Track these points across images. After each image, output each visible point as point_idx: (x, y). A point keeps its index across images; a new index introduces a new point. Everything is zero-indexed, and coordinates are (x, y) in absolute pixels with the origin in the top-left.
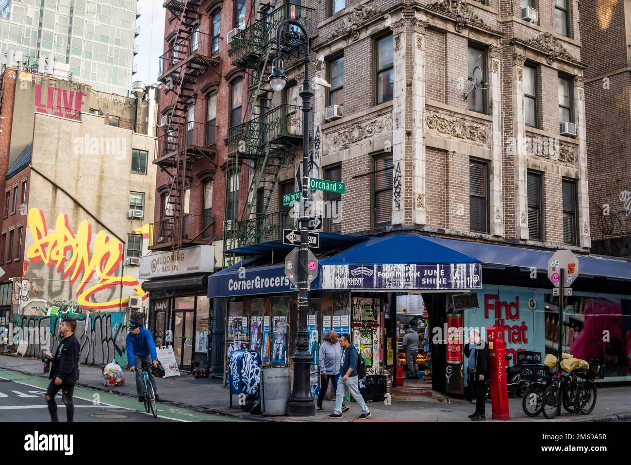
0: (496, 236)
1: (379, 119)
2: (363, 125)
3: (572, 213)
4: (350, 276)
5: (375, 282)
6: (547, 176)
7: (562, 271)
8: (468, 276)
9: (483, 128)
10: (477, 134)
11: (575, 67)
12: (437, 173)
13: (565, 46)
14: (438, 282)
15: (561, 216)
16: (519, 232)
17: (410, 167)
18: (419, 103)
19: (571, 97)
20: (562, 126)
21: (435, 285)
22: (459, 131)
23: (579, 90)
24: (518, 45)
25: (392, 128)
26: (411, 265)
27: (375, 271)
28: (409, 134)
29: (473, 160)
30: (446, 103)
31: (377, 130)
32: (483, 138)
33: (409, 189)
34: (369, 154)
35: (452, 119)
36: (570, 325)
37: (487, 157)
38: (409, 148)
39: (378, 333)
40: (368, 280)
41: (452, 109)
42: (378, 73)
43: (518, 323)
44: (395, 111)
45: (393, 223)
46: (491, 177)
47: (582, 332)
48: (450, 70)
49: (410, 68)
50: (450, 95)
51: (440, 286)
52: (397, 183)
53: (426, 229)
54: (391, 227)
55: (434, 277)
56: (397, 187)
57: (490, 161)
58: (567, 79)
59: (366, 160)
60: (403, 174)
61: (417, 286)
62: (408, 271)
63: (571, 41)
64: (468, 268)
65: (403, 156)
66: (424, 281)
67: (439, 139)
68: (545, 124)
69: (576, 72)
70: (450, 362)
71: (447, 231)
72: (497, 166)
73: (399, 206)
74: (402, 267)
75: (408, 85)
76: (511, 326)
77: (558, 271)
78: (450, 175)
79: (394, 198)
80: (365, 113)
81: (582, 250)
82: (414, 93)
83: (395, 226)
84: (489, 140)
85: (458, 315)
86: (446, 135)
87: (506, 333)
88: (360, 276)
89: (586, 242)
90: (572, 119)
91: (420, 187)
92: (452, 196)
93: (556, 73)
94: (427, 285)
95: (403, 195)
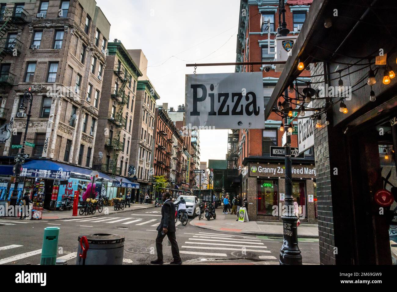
0: (70, 163)
1: (42, 123)
2: (34, 123)
3: (89, 158)
4: (27, 172)
5: (36, 175)
6: (85, 147)
7: (94, 176)
8: (66, 175)
9: (72, 131)
10: (70, 132)
11: (96, 116)
12: (58, 143)
13: (96, 110)
14: (57, 176)
15: (86, 158)
16: (76, 162)
17: (51, 140)
18: (58, 121)
19: (94, 125)
20: (91, 133)
21: (56, 177)
22: (66, 131)
23: (96, 124)
24: (85, 108)
25: (47, 127)
26: (49, 171)
27: (36, 171)
28: (53, 130)
29: (68, 140)
30: (64, 122)
31: (40, 126)
32: (71, 134)
33: (50, 147)
34: (35, 133)
35: (65, 127)
36: (83, 190)
37: (71, 140)
38: (52, 134)
39: (31, 191)
40: (33, 174)
41: (65, 124)
42: (43, 108)
43: (71, 189)
44: (49, 122)
45: (42, 156)
46: (71, 145)
47: (86, 192)
48: (67, 113)
49: (56, 110)
50: (65, 120)
51: (57, 177)
52: (46, 144)
53: (53, 160)
54: (41, 157)
55: (56, 175)
56: (46, 146)
57: (72, 141)
58: (94, 120)
59: (34, 135)
60: (49, 142)
61: (50, 177)
62: (48, 172)
63: (97, 109)
64: (67, 173)
65: (50, 136)
66: (52, 176)
67: (61, 133)
68: (87, 132)
69: (96, 118)
70: (52, 200)
71: (58, 161)
72: (74, 142)
73: (46, 152)
74: (46, 171)
75: (55, 115)
76: (69, 189)
77: (93, 176)
78: (62, 144)
79: (44, 149)
80: (36, 119)
81: (89, 168)
82: (56, 118)
83: (43, 157)
84: (73, 135)
85: (58, 186)
86: (62, 132)
87: (68, 191)
88: (31, 172)
89: (91, 166)
90: (93, 131)
91: (53, 147)
92: (61, 150)
93: (92, 118)
94: (53, 177)
95: (48, 148)
